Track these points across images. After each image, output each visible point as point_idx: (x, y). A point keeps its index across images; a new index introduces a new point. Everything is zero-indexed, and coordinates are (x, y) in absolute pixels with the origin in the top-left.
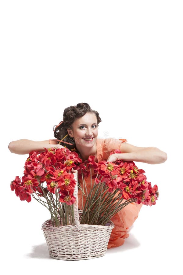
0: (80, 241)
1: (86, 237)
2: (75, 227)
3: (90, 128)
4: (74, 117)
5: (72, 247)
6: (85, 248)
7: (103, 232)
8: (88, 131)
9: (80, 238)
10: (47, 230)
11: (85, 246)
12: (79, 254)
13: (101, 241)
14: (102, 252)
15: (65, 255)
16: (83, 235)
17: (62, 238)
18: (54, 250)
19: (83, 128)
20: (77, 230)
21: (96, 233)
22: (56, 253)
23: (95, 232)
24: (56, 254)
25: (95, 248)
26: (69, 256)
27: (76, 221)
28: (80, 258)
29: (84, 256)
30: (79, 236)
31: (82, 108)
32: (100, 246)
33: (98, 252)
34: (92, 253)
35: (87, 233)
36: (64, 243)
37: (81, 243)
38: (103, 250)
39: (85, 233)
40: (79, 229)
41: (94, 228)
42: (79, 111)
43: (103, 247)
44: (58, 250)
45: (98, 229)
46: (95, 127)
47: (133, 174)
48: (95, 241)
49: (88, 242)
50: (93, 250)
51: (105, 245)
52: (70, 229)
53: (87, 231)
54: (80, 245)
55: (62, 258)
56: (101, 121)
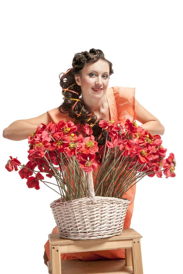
0: (95, 216)
1: (102, 211)
2: (90, 199)
3: (100, 77)
4: (85, 62)
5: (86, 223)
6: (101, 225)
7: (120, 206)
8: (98, 79)
9: (95, 213)
10: (58, 205)
11: (101, 222)
12: (94, 232)
13: (118, 216)
14: (119, 230)
15: (78, 233)
16: (98, 208)
17: (75, 213)
18: (65, 230)
19: (93, 75)
20: (92, 204)
21: (113, 207)
22: (67, 232)
23: (112, 205)
24: (68, 234)
25: (111, 224)
26: (83, 234)
27: (91, 192)
28: (96, 236)
29: (100, 234)
30: (94, 210)
31: (95, 54)
32: (117, 222)
33: (115, 229)
34: (109, 230)
35: (103, 206)
36: (77, 219)
37: (97, 218)
38: (119, 227)
39: (101, 207)
40: (94, 202)
41: (111, 200)
42: (92, 56)
43: (120, 225)
44: (70, 228)
45: (115, 202)
46: (106, 77)
47: (149, 139)
48: (111, 216)
49: (104, 217)
50: (110, 227)
51: (121, 222)
52: (84, 202)
53: (103, 204)
54: (95, 220)
55: (75, 237)
56: (113, 73)
